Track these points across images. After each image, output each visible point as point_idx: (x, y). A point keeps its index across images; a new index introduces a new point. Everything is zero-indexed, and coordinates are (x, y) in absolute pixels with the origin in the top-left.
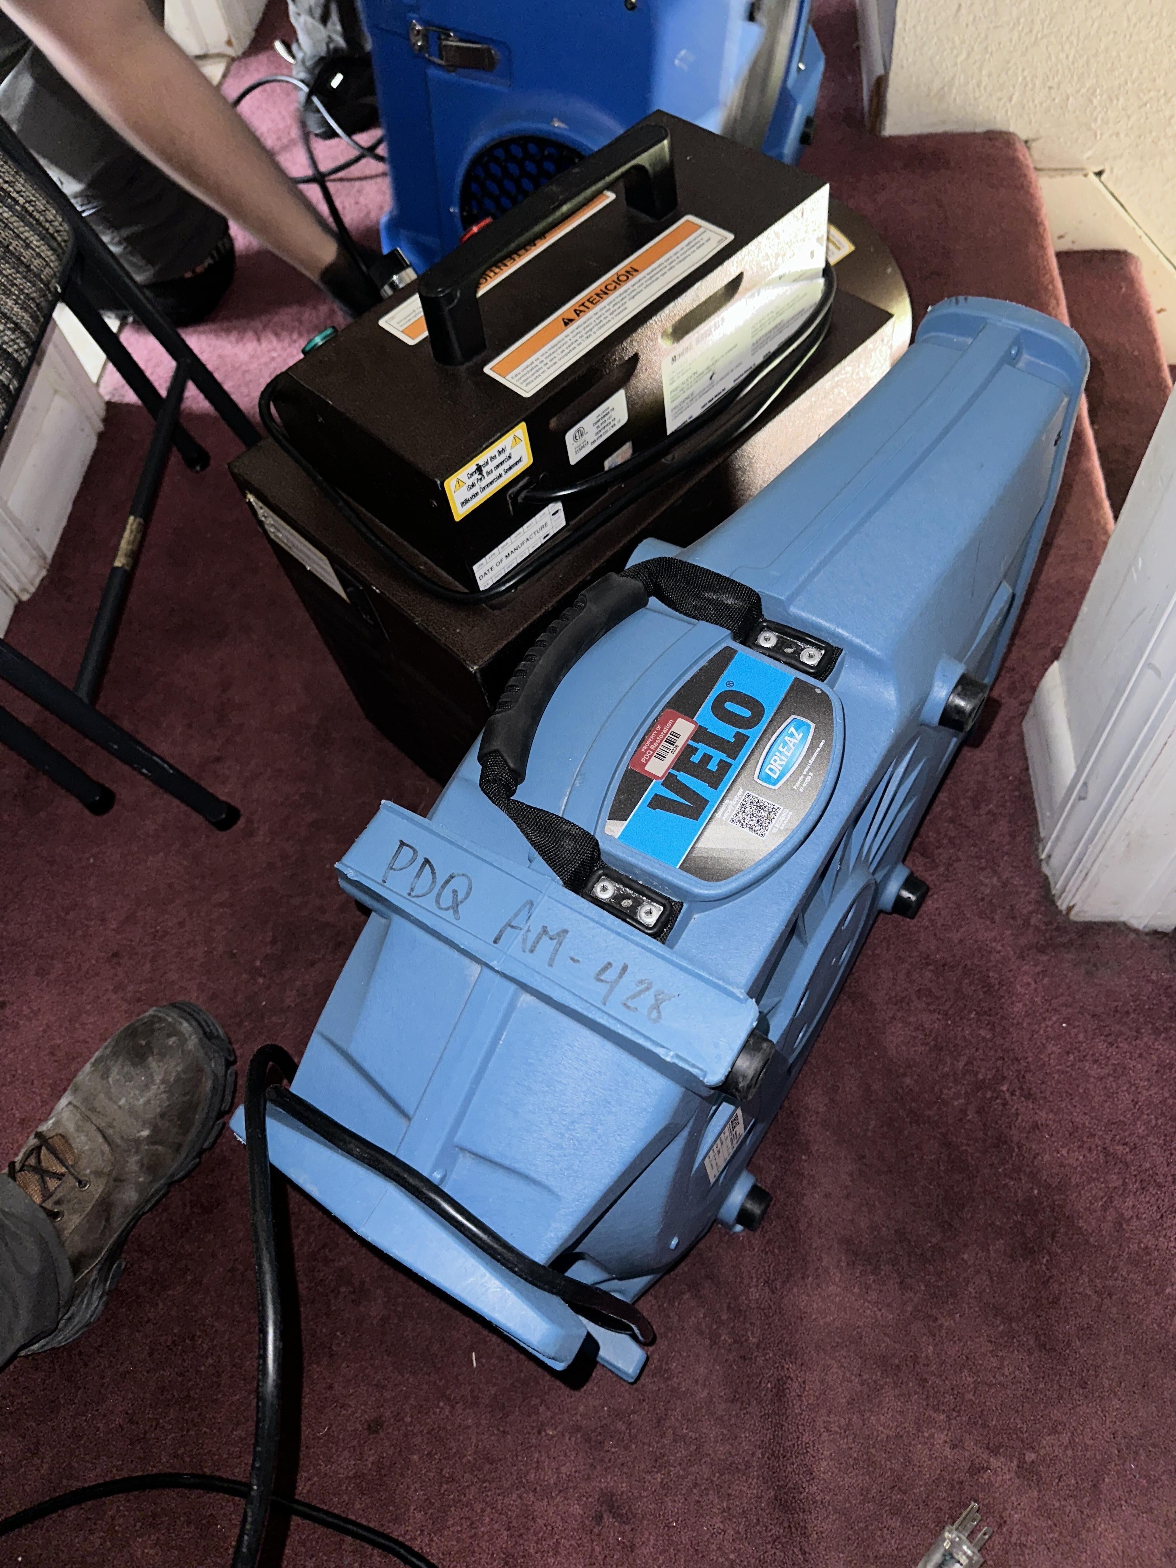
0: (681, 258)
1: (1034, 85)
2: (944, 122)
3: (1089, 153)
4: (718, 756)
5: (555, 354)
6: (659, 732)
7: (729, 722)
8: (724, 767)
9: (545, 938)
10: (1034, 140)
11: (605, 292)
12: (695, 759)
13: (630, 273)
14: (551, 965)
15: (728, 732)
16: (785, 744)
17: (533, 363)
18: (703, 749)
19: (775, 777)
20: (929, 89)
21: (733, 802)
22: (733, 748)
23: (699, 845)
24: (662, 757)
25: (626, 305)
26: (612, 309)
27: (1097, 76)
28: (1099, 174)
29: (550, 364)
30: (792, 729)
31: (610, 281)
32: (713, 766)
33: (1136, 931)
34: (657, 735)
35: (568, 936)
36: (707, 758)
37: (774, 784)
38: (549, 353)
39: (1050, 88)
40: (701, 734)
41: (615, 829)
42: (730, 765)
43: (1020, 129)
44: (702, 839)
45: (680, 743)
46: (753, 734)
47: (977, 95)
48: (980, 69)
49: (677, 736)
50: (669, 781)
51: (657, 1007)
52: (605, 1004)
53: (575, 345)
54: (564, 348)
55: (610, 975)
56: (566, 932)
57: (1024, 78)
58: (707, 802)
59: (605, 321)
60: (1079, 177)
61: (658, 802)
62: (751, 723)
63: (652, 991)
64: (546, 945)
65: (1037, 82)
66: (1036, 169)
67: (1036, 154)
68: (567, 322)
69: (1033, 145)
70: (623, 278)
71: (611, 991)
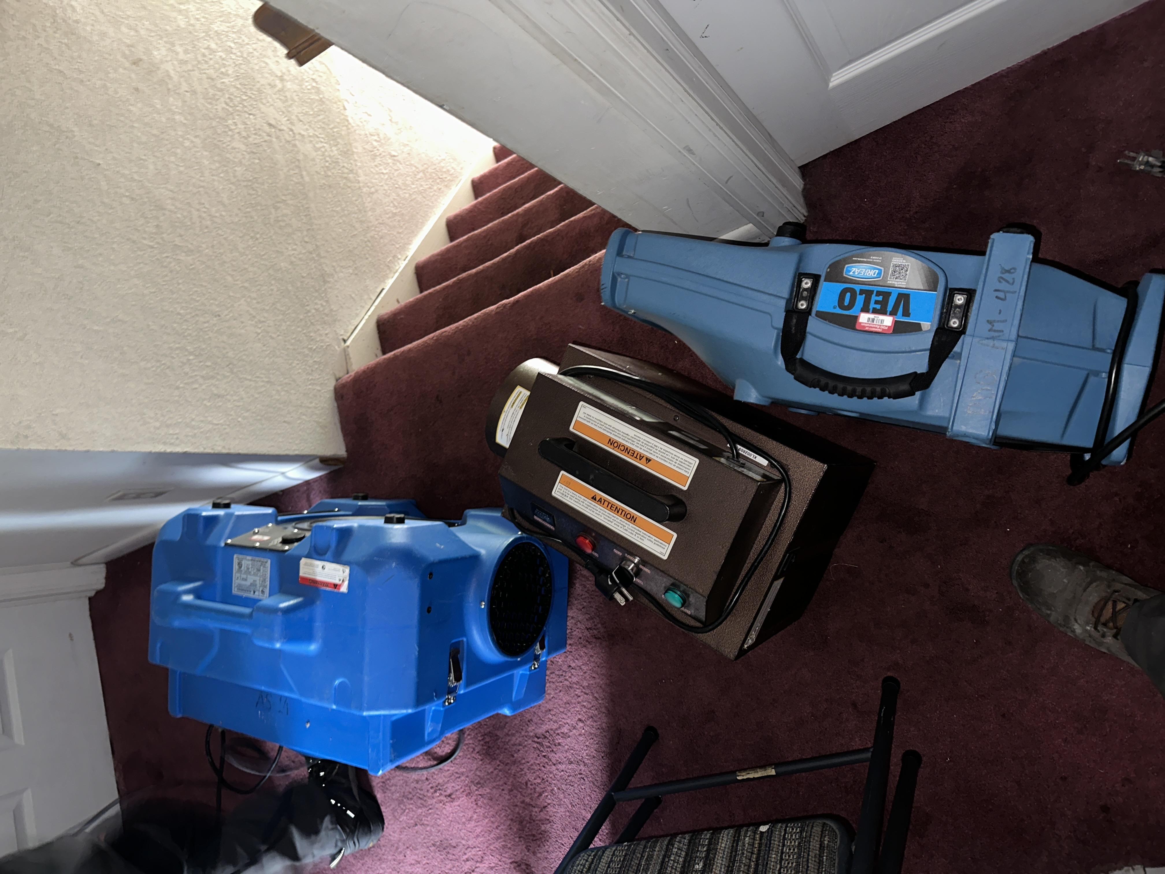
0: (598, 422)
1: (312, 379)
2: (335, 424)
3: (336, 347)
4: (874, 298)
5: (670, 458)
6: (870, 327)
7: (855, 299)
8: (879, 293)
9: (994, 328)
10: (335, 375)
11: (627, 450)
12: (878, 307)
13: (611, 442)
14: (1006, 321)
15: (860, 299)
16: (859, 273)
17: (677, 467)
18: (872, 305)
19: (877, 271)
20: (322, 433)
21: (896, 283)
22: (868, 294)
23: (922, 288)
24: (882, 321)
25: (633, 436)
26: (636, 441)
27: (303, 348)
28: (345, 341)
29: (676, 458)
30: (851, 273)
31: (619, 450)
32: (880, 298)
33: (805, 185)
34: (872, 327)
35: (989, 319)
36: (876, 302)
37: (881, 270)
38: (669, 461)
39: (312, 371)
40: (865, 309)
41: (926, 325)
42: (877, 292)
43: (331, 385)
44: (919, 288)
45: (872, 316)
46: (857, 288)
47: (320, 408)
48: (309, 408)
49: (869, 319)
50: (893, 313)
51: (1008, 271)
52: (1015, 292)
53: (662, 450)
54: (665, 455)
55: (1001, 295)
56: (988, 321)
57: (310, 384)
58: (899, 294)
59: (645, 442)
60: (349, 350)
61: (906, 313)
62: (853, 292)
63: (1003, 276)
64: (997, 326)
65: (310, 378)
66: (348, 373)
67: (341, 375)
68: (648, 460)
69: (338, 376)
70: (616, 445)
71: (1009, 292)
